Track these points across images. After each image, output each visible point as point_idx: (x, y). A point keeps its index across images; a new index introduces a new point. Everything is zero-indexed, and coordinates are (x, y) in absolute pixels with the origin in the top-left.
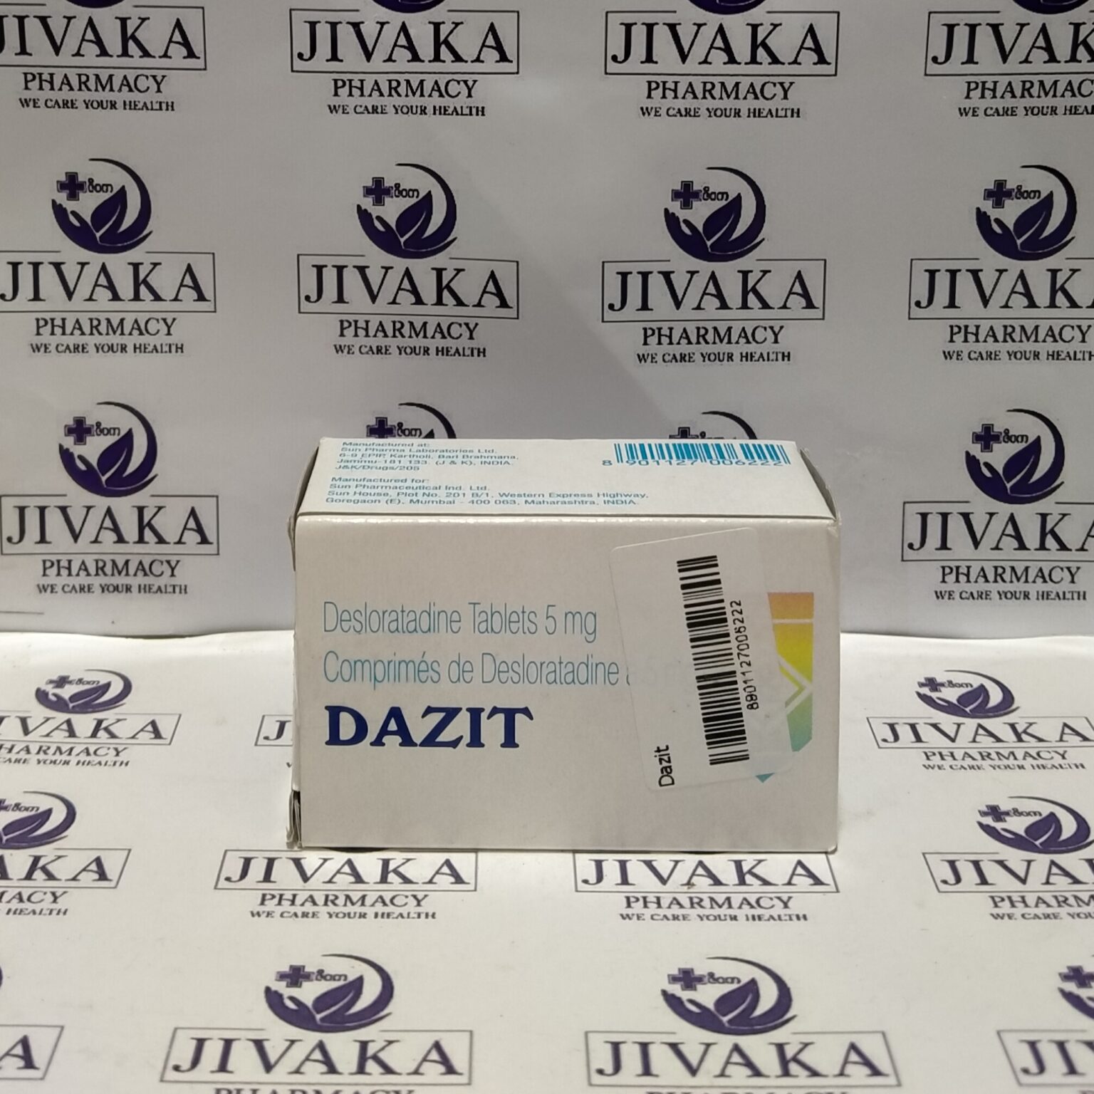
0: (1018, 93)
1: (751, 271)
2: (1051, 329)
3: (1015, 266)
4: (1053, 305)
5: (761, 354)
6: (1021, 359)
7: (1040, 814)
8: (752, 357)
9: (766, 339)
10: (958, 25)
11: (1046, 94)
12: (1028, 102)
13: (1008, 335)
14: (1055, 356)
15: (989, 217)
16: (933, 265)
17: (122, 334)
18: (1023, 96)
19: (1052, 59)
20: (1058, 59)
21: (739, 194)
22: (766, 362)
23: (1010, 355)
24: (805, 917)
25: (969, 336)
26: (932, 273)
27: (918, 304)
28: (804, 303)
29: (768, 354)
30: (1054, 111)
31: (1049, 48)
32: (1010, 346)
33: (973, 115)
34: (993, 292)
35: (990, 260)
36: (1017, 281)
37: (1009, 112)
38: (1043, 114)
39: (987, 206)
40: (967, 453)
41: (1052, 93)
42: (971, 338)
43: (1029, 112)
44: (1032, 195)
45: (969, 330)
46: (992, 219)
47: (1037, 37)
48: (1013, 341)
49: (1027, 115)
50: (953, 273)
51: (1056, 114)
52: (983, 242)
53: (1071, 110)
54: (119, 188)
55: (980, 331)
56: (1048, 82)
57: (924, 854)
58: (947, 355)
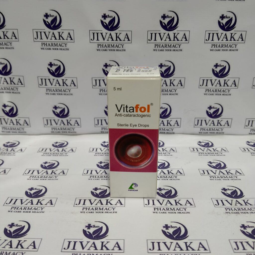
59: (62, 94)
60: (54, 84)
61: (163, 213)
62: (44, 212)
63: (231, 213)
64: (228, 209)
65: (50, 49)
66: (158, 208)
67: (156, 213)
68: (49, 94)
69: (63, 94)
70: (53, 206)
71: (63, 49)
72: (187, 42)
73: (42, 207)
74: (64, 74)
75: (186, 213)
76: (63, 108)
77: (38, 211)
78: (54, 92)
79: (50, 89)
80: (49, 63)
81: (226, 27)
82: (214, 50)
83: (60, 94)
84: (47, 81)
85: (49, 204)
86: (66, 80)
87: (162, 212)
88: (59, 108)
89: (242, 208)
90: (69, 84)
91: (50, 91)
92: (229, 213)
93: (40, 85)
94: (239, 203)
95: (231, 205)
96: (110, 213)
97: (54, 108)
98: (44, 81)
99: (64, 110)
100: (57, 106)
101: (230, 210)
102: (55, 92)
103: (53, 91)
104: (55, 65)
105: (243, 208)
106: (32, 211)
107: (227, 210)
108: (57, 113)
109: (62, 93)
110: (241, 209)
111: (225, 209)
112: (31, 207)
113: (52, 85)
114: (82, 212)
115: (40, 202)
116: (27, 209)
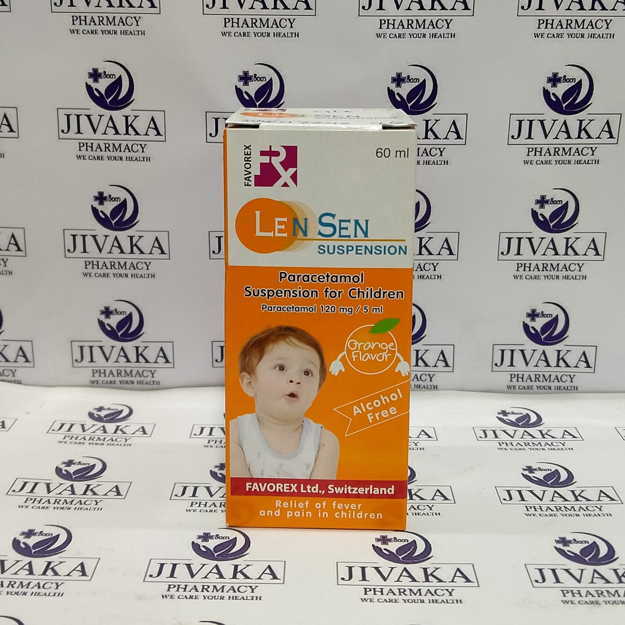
0: (552, 153)
1: (424, 238)
2: (565, 265)
3: (549, 236)
4: (566, 254)
5: (428, 276)
6: (550, 279)
7: (551, 470)
8: (423, 277)
9: (430, 269)
10: (524, 120)
11: (566, 154)
12: (557, 158)
13: (545, 268)
14: (567, 277)
15: (537, 213)
16: (510, 236)
17: (126, 269)
18: (554, 155)
19: (569, 137)
20: (572, 137)
21: (419, 202)
22: (430, 280)
23: (545, 277)
24: (439, 514)
25: (526, 268)
26: (510, 239)
27: (502, 253)
28: (448, 252)
29: (431, 276)
30: (569, 162)
31: (567, 132)
32: (546, 273)
33: (531, 164)
34: (538, 248)
35: (538, 233)
36: (550, 243)
37: (548, 163)
38: (564, 164)
39: (537, 208)
40: (524, 322)
41: (568, 154)
42: (527, 269)
43: (558, 163)
44: (558, 202)
45: (526, 265)
46: (539, 214)
47: (562, 127)
48: (547, 270)
49: (556, 164)
50: (520, 239)
51: (570, 164)
52: (534, 224)
53: (577, 162)
54: (123, 199)
55: (531, 266)
56: (567, 148)
57: (496, 487)
58: (516, 277)
59: (127, 276)
60: (107, 248)
61: (388, 601)
62: (62, 595)
63: (576, 602)
64: (568, 592)
65: (99, 158)
66: (376, 590)
67: (369, 600)
68: (93, 275)
69: (130, 276)
70: (89, 578)
71: (134, 159)
72: (463, 141)
73: (57, 582)
74: (135, 222)
75: (453, 603)
76: (128, 314)
77: (47, 592)
78: (105, 271)
79: (95, 263)
80: (97, 195)
81: (564, 105)
82: (534, 163)
83: (121, 275)
84: (90, 241)
85: (76, 575)
86: (140, 237)
87: (385, 600)
88: (117, 312)
89: (608, 591)
90: (146, 250)
91: (95, 267)
92: (572, 603)
93: (69, 250)
94: (603, 577)
95: (579, 581)
96: (244, 599)
97: (102, 313)
98: (79, 240)
99: (129, 318)
100: (112, 308)
101: (575, 595)
102: (107, 268)
103: (104, 268)
104: (111, 199)
105: (610, 590)
106: (29, 591)
107: (566, 595)
108: (109, 329)
109: (127, 272)
110: (605, 593)
111: (561, 592)
112: (28, 582)
113: (100, 250)
114: (166, 596)
115: (52, 569)
116: (16, 586)
